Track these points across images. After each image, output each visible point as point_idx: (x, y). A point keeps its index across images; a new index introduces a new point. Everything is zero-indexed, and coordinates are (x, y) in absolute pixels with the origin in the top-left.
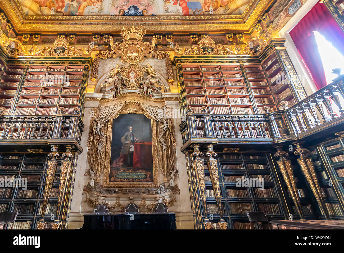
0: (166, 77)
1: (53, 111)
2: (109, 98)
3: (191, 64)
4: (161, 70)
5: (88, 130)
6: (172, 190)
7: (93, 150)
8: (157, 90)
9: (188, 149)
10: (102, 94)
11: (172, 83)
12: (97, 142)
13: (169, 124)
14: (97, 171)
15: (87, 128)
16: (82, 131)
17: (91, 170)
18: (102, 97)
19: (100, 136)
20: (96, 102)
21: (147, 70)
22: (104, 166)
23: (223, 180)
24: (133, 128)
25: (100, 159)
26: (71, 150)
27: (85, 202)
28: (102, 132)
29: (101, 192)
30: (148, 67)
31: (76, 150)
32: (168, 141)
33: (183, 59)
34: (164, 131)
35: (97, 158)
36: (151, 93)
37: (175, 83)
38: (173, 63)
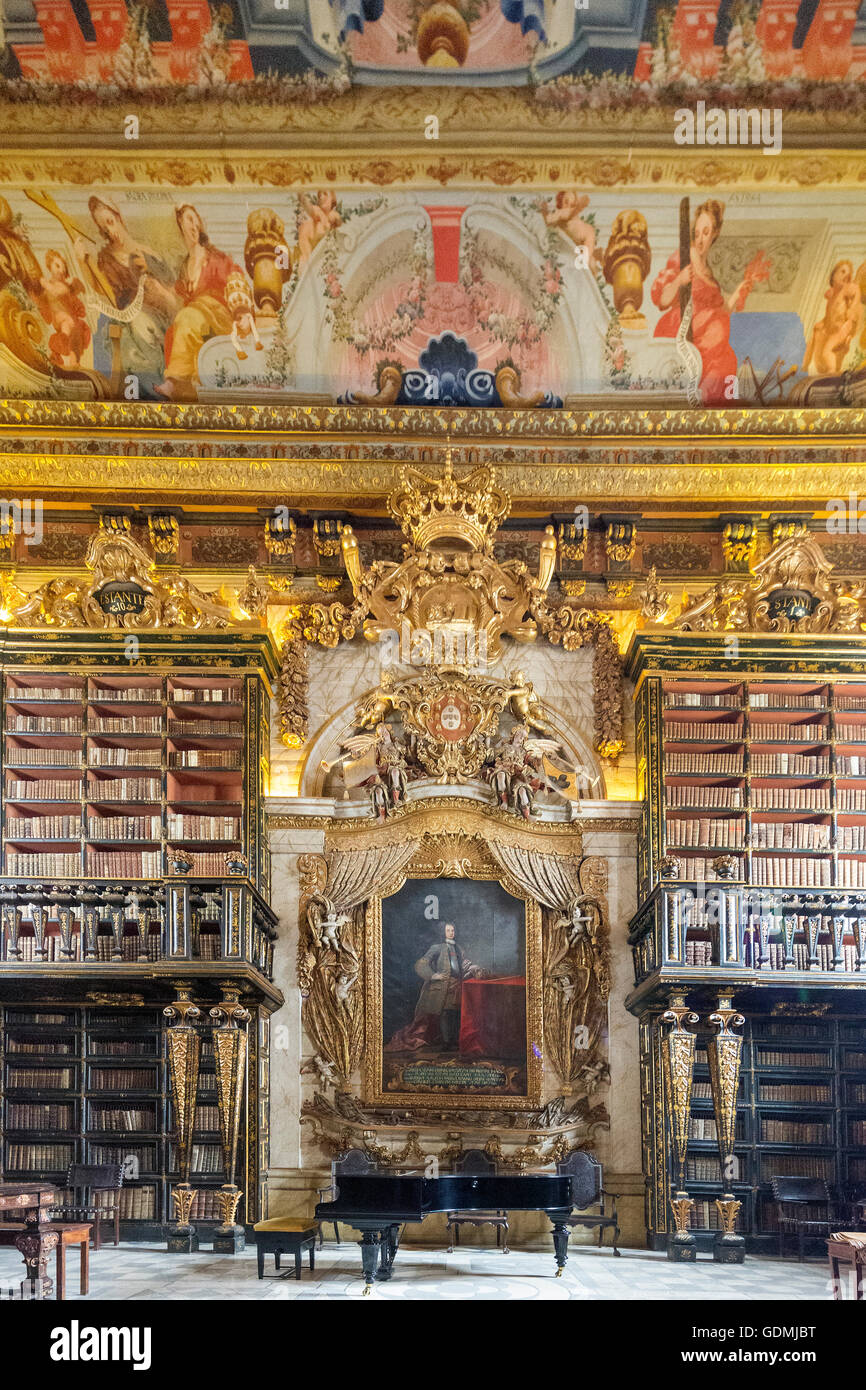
0: (592, 733)
1: (150, 866)
2: (360, 819)
3: (706, 675)
4: (572, 702)
5: (295, 934)
6: (585, 1119)
7: (322, 1000)
8: (551, 790)
9: (650, 1001)
10: (331, 801)
11: (614, 761)
12: (332, 974)
13: (590, 919)
14: (341, 1062)
15: (288, 929)
16: (273, 937)
17: (319, 1059)
18: (332, 813)
19: (341, 955)
20: (313, 832)
21: (513, 700)
22: (364, 1048)
23: (753, 1096)
24: (457, 930)
25: (350, 1027)
26: (241, 997)
27: (313, 1142)
28: (347, 940)
29: (358, 1119)
30: (515, 687)
31: (259, 998)
32: (581, 975)
33: (671, 653)
34: (571, 943)
35: (336, 1022)
36: (525, 800)
37: (627, 762)
38: (629, 668)
